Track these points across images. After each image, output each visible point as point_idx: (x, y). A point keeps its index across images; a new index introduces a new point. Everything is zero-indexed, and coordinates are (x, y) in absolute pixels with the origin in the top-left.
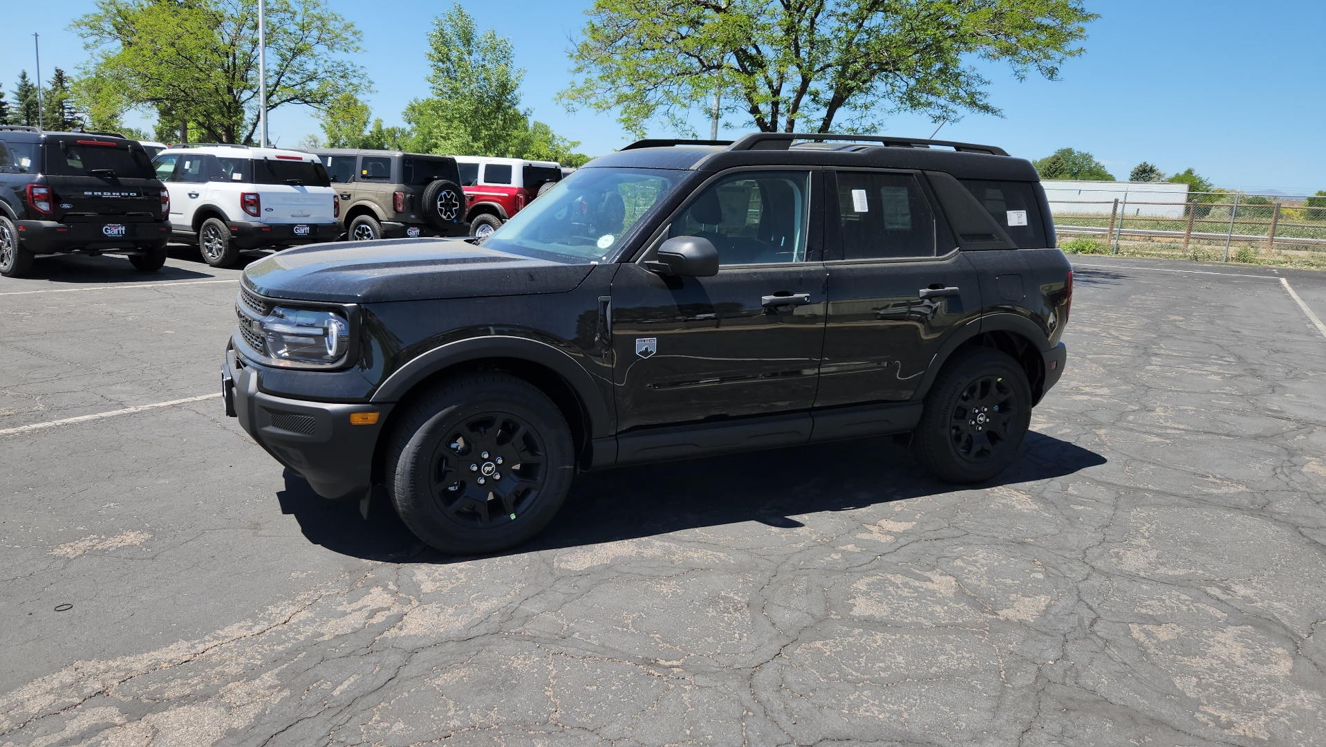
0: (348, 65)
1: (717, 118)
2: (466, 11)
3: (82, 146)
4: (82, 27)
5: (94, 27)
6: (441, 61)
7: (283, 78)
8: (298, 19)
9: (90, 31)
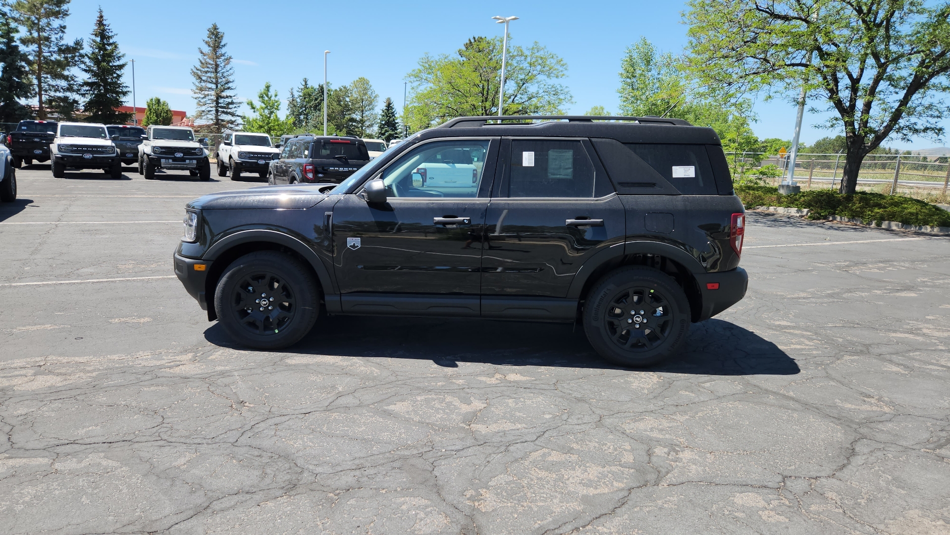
0: (558, 87)
1: (803, 105)
2: (648, 42)
3: (332, 143)
4: (412, 77)
5: (417, 76)
6: (628, 77)
7: (516, 98)
8: (529, 59)
9: (415, 79)
